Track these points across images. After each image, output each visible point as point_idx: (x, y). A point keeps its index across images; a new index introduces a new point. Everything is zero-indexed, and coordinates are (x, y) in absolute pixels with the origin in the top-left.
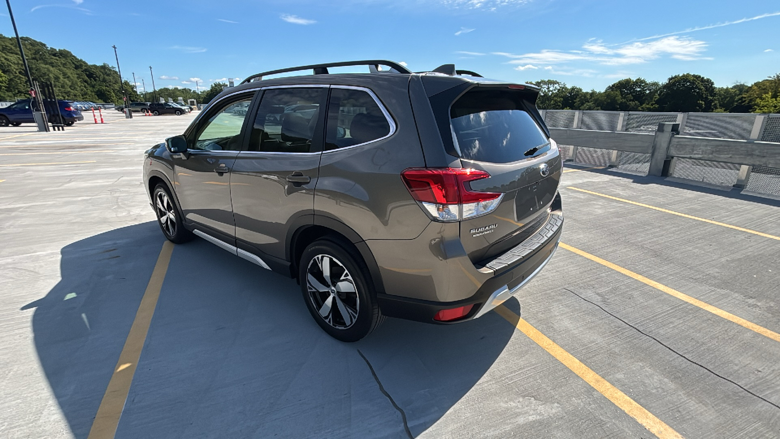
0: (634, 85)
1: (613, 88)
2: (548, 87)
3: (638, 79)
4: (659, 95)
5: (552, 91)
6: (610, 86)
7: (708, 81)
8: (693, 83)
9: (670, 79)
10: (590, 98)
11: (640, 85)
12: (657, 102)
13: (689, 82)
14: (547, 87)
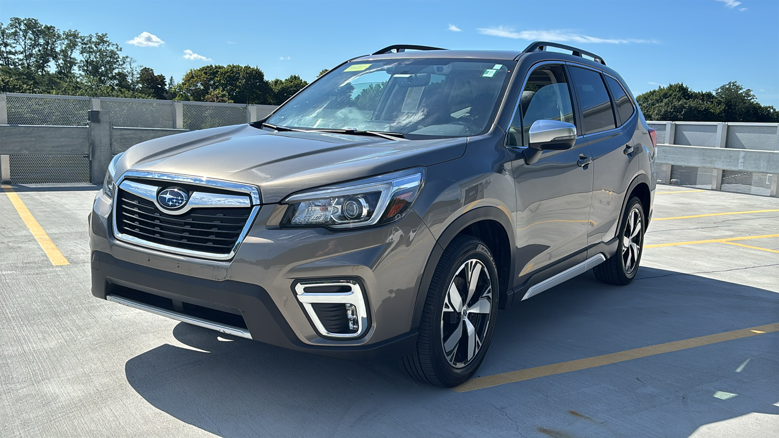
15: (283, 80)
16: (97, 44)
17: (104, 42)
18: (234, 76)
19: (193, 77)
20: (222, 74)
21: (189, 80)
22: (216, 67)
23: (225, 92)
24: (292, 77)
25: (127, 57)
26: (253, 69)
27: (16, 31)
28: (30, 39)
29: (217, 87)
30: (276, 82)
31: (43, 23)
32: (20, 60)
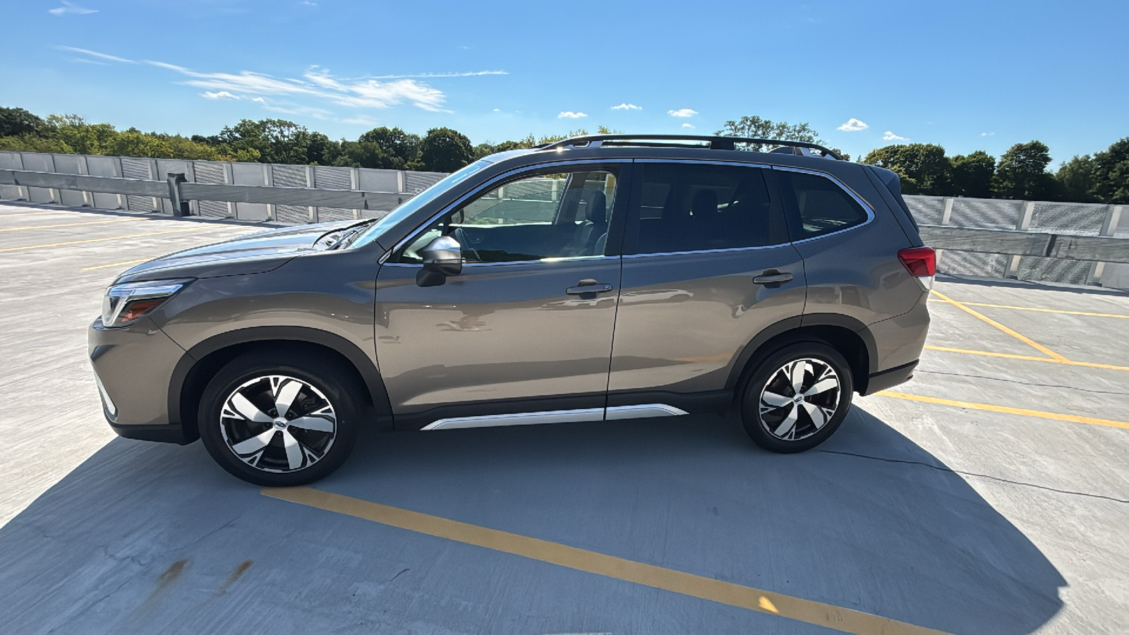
0: (392, 136)
1: (367, 137)
2: (281, 130)
3: (395, 129)
4: (422, 150)
5: (288, 137)
6: (363, 136)
7: (465, 138)
8: (452, 139)
9: (430, 132)
10: (343, 150)
11: (399, 137)
12: (423, 159)
13: (448, 137)
14: (279, 130)
15: (966, 156)
16: (799, 132)
17: (804, 130)
18: (914, 154)
19: (874, 156)
20: (902, 152)
21: (870, 158)
22: (898, 147)
23: (901, 168)
24: (977, 152)
25: (820, 141)
26: (934, 147)
27: (744, 126)
28: (752, 131)
29: (896, 163)
30: (957, 159)
31: (763, 119)
32: (743, 147)
